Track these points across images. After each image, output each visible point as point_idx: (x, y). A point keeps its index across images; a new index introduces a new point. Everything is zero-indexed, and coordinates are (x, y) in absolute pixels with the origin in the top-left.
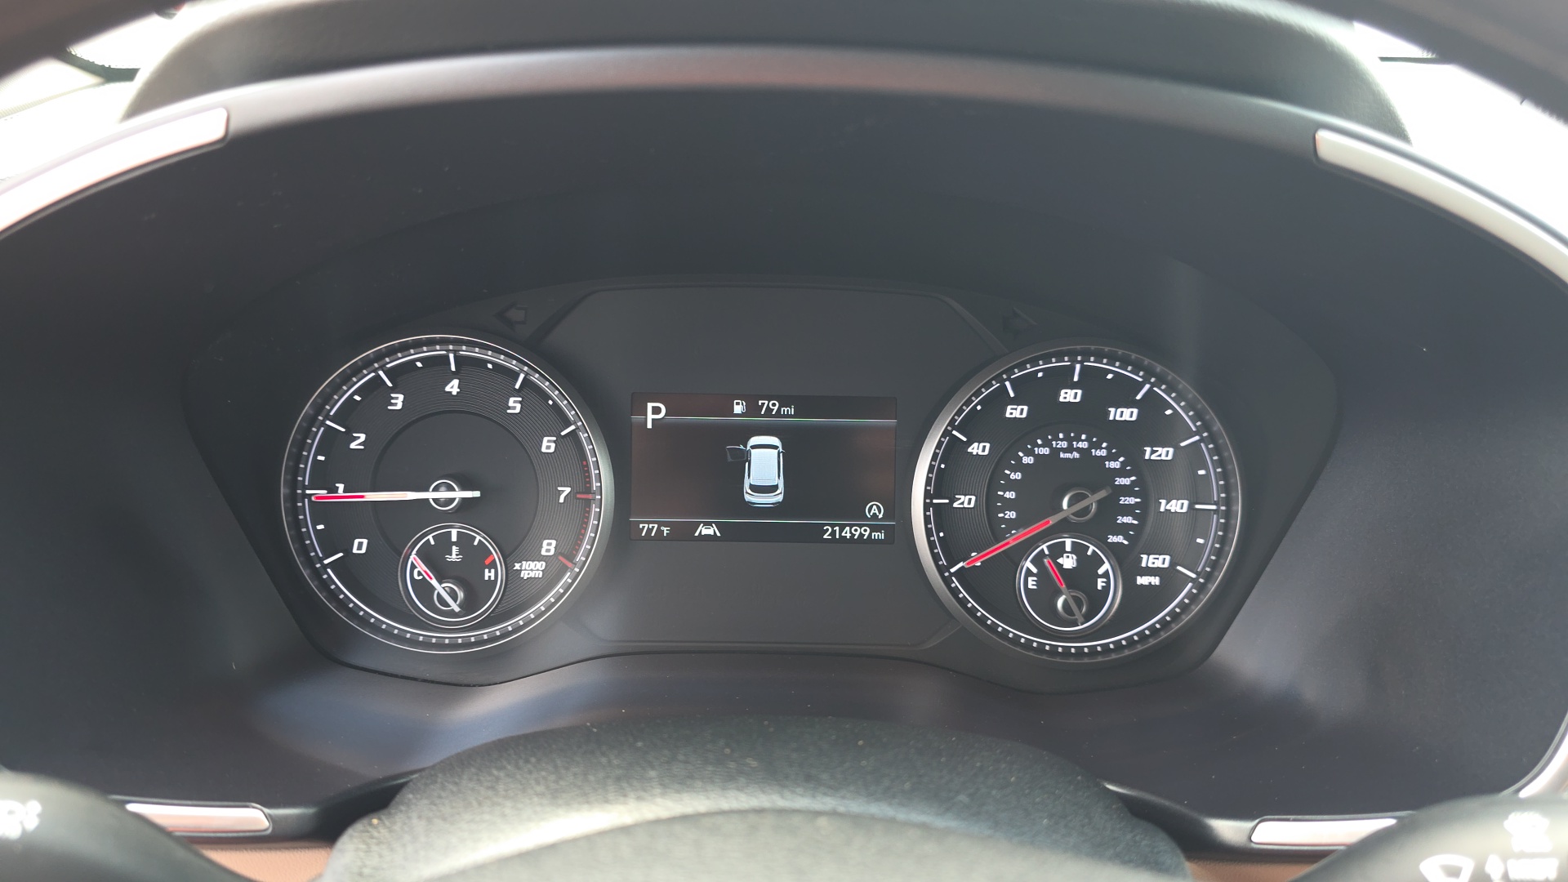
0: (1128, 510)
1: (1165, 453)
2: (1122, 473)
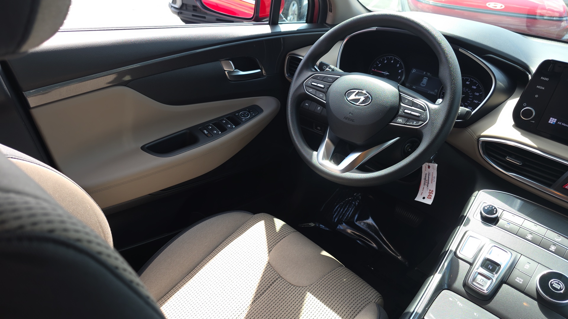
0: (470, 100)
1: (477, 94)
2: (471, 95)
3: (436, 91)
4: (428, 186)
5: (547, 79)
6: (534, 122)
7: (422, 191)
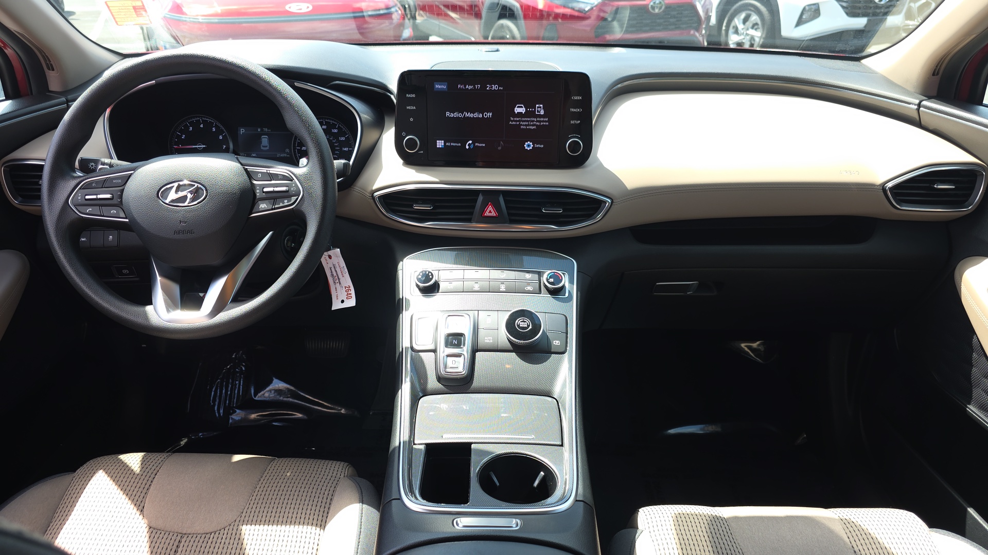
1: (343, 139)
3: (287, 150)
4: (340, 284)
5: (414, 96)
6: (422, 152)
7: (336, 294)
